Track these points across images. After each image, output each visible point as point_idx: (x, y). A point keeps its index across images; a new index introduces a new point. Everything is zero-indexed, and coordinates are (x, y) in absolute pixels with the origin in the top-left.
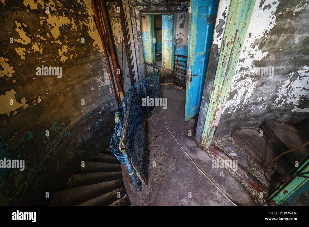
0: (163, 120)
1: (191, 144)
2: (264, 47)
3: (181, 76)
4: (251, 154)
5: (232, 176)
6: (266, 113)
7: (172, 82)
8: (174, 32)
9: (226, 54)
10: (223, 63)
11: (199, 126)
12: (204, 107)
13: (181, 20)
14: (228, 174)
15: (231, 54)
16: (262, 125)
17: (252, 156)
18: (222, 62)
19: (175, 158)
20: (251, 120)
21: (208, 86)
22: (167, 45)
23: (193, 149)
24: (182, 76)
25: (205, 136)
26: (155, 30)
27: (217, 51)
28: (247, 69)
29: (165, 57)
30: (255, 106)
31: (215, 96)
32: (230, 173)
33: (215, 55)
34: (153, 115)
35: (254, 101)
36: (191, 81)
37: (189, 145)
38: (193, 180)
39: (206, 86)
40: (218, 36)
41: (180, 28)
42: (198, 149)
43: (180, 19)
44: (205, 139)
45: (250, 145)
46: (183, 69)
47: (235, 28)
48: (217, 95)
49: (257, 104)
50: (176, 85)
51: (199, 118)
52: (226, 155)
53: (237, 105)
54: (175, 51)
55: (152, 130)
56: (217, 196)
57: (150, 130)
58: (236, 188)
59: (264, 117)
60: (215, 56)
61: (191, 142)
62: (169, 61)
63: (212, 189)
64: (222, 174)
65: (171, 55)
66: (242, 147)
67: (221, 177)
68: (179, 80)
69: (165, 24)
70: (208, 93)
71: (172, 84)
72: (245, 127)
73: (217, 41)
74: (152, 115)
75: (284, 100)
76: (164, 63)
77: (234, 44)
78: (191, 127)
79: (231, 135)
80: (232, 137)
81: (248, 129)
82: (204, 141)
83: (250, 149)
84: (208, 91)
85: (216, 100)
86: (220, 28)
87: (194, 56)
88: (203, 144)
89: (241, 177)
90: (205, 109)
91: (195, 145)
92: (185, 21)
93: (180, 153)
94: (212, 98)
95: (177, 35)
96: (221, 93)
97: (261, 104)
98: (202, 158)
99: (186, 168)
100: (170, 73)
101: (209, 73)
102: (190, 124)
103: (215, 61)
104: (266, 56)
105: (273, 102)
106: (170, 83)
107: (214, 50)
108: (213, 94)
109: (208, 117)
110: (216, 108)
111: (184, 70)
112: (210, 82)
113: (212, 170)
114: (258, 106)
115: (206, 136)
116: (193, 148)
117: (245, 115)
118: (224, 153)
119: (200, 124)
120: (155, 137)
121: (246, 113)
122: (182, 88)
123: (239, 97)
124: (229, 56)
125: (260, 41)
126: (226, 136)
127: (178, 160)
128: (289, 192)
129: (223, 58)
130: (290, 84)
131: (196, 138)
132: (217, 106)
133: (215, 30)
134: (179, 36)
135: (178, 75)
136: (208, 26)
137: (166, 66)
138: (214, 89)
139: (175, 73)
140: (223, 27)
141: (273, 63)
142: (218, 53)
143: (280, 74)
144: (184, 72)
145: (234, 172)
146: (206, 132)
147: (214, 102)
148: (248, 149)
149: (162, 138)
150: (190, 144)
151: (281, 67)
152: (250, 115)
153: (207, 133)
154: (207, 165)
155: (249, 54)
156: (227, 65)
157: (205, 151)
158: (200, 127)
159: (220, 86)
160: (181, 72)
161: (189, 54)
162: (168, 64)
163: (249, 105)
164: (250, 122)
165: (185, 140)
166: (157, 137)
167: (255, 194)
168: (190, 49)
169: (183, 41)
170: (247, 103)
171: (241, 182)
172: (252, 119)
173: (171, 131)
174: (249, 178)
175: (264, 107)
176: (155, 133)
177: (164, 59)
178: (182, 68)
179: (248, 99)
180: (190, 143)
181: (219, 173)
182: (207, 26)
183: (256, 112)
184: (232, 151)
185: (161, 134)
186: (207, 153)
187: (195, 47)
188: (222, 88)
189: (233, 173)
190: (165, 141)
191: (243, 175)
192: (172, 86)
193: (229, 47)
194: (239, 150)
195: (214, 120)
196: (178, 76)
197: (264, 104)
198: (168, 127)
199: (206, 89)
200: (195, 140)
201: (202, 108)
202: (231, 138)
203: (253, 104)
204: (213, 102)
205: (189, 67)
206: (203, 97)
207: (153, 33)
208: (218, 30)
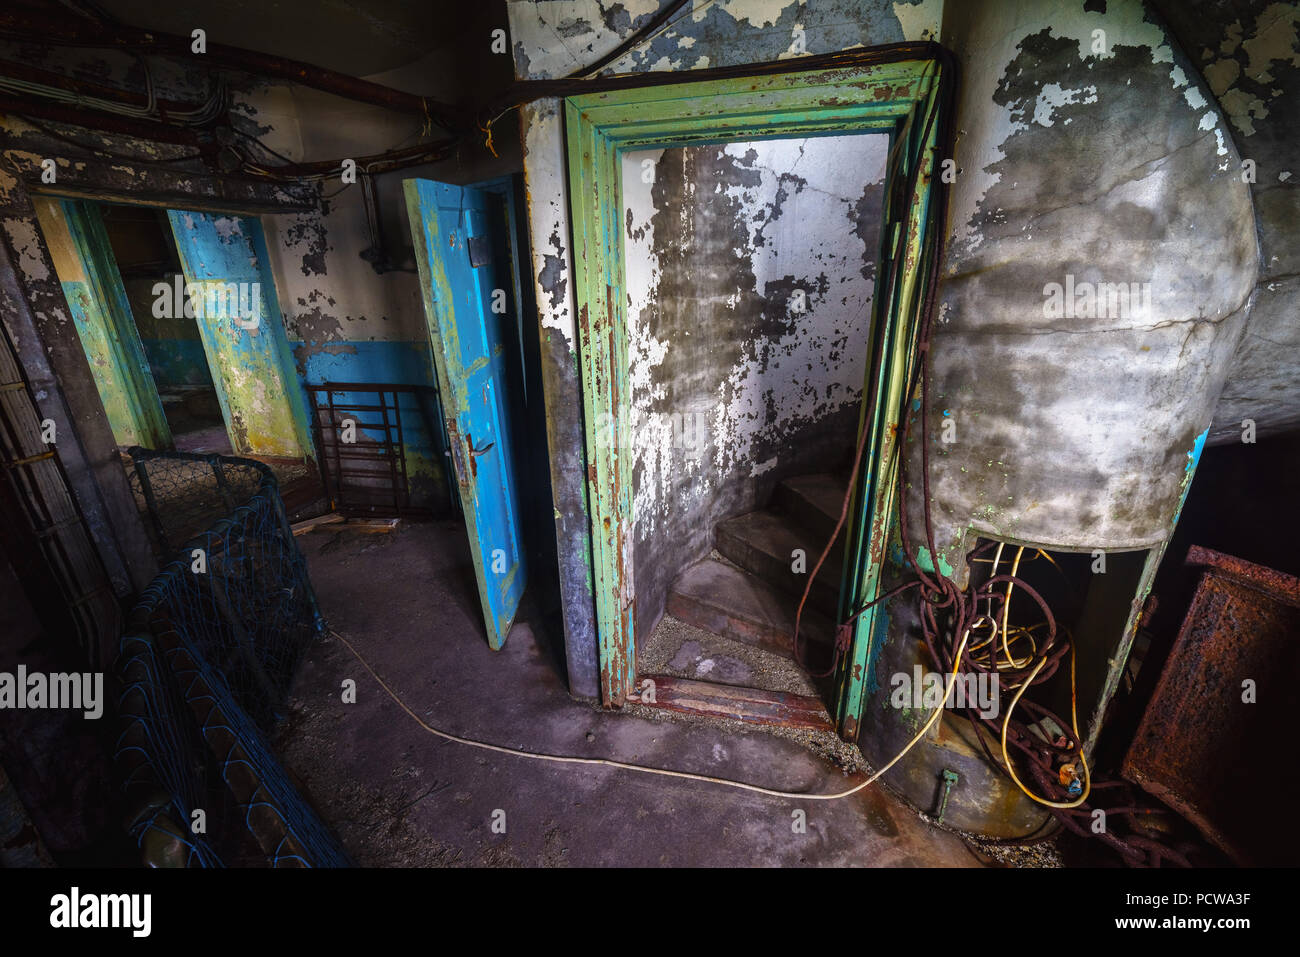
0: (382, 706)
1: (569, 725)
2: (659, 330)
3: (372, 472)
4: (739, 636)
5: (744, 735)
6: (713, 502)
7: (328, 512)
8: (277, 290)
9: (600, 357)
10: (599, 382)
11: (574, 634)
12: (574, 549)
13: (303, 242)
14: (733, 738)
15: (611, 355)
16: (715, 539)
17: (745, 638)
18: (594, 381)
19: (551, 834)
20: (692, 536)
21: (568, 470)
22: (240, 346)
23: (591, 738)
24: (378, 472)
25: (611, 658)
26: (122, 275)
27: (562, 348)
28: (645, 391)
29: (242, 402)
30: (687, 492)
31: (605, 497)
32: (732, 730)
33: (560, 360)
34: (308, 714)
35: (680, 479)
36: (475, 474)
37: (568, 733)
38: (662, 857)
39: (560, 472)
40: (554, 303)
41: (307, 274)
42: (605, 726)
43: (296, 239)
44: (615, 671)
45: (726, 609)
46: (370, 440)
47: (602, 280)
48: (610, 491)
49: (688, 484)
50: (359, 520)
51: (567, 601)
52: (691, 679)
53: (651, 504)
54: (301, 370)
55: (349, 797)
56: (756, 838)
57: (337, 803)
58: (774, 762)
59: (713, 513)
60: (562, 364)
61: (568, 718)
62: (272, 418)
63: (730, 827)
64: (720, 752)
65: (278, 386)
66: (710, 628)
67: (725, 763)
68: (365, 490)
69: (200, 253)
70: (575, 495)
71: (337, 518)
72: (686, 565)
73: (556, 317)
74: (302, 717)
75: (730, 453)
76: (242, 433)
77: (610, 324)
78: (532, 661)
79: (668, 611)
80: (669, 614)
81: (694, 569)
82: (615, 680)
83: (731, 621)
84: (569, 487)
85: (610, 507)
86: (555, 279)
87: (463, 377)
88: (615, 694)
89: (761, 719)
90: (580, 556)
91: (589, 721)
92: (328, 247)
93: (554, 794)
94: (598, 507)
95: (294, 301)
96: (617, 478)
97: (697, 483)
98: (639, 748)
99: (616, 834)
100: (301, 471)
101: (555, 423)
102: (519, 652)
103: (566, 383)
104: (667, 351)
105: (715, 467)
106: (324, 520)
107: (552, 347)
108: (597, 491)
109: (602, 580)
110: (618, 533)
111: (379, 444)
112: (568, 455)
113: (688, 764)
114: (692, 490)
115: (616, 657)
116: (588, 734)
117: (675, 529)
118: (684, 678)
119: (576, 624)
120: (394, 820)
121: (675, 521)
122: (395, 522)
123: (649, 479)
124: (608, 360)
125: (647, 316)
126: (657, 620)
127: (565, 832)
128: (863, 665)
129: (594, 366)
130: (726, 413)
131: (578, 689)
132: (618, 528)
133: (539, 287)
134: (313, 305)
135: (348, 470)
136: (475, 272)
137: (259, 445)
138: (595, 472)
139: (331, 466)
140: (562, 278)
141: (685, 366)
142: (568, 353)
143: (702, 391)
144: (382, 451)
145: (739, 719)
146: (611, 641)
147: (607, 516)
148: (726, 626)
149: (431, 795)
150: (568, 729)
151: (700, 375)
152: (685, 523)
153: (616, 641)
154: (666, 758)
155: (640, 351)
156: (609, 387)
157: (631, 715)
158: (580, 634)
159: (609, 456)
160: (366, 454)
161: (446, 371)
162: (273, 432)
163: (675, 495)
164: (692, 543)
165: (541, 727)
166: (401, 810)
167: (810, 739)
168: (445, 352)
169: (339, 326)
170: (669, 490)
171: (769, 733)
172: (692, 531)
173: (457, 730)
174: (776, 706)
175: (704, 488)
176: (380, 799)
177: (236, 414)
178: (365, 436)
179: (669, 477)
180: (566, 724)
181: (711, 757)
182: (472, 272)
183: (694, 508)
184: (698, 659)
185: (417, 782)
186: (641, 718)
187: (457, 342)
188: (616, 462)
189: (740, 723)
190: (458, 796)
191: (763, 708)
192: (340, 528)
193: (602, 333)
194: (708, 642)
195: (624, 582)
196: (352, 474)
197: (701, 478)
198: (435, 722)
199: (561, 482)
200: (577, 699)
201: (564, 556)
202: (669, 620)
203: (682, 486)
204: (602, 518)
205: (454, 421)
206: (557, 517)
207: (113, 293)
208: (549, 285)
